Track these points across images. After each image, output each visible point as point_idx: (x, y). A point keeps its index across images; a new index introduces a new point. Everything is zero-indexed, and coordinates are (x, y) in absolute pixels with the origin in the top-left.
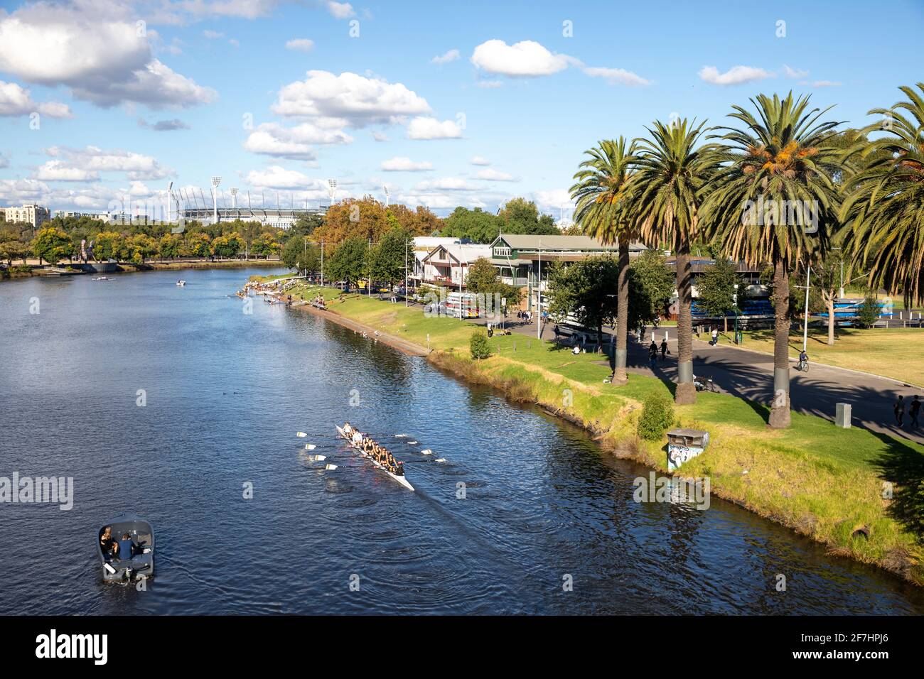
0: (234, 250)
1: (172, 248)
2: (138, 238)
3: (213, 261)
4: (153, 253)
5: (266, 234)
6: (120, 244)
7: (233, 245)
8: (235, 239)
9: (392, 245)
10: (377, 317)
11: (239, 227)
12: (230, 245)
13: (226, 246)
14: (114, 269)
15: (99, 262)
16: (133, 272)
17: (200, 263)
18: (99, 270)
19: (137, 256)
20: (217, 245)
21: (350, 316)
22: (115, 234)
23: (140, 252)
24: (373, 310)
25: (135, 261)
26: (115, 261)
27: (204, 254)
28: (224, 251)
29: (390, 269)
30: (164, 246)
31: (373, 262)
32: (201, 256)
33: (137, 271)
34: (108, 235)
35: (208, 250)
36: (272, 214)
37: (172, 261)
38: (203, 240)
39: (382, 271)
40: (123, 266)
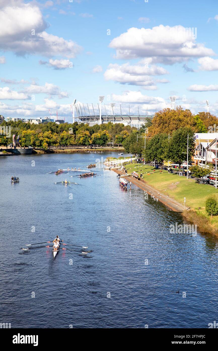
0: (104, 141)
1: (67, 139)
2: (46, 134)
3: (91, 148)
4: (55, 143)
5: (125, 131)
6: (35, 137)
7: (104, 138)
8: (105, 134)
9: (180, 138)
10: (166, 185)
11: (110, 127)
12: (102, 138)
13: (100, 139)
14: (31, 152)
15: (23, 148)
16: (43, 154)
17: (83, 149)
18: (22, 153)
19: (45, 145)
20: (95, 138)
21: (151, 184)
22: (33, 131)
23: (47, 142)
24: (166, 180)
25: (44, 147)
26: (32, 148)
27: (86, 143)
28: (98, 141)
29: (178, 154)
30: (62, 139)
31: (168, 149)
32: (84, 145)
33: (45, 153)
34: (29, 131)
35: (88, 141)
36: (135, 118)
37: (67, 148)
38: (85, 135)
39: (173, 155)
40: (36, 151)
